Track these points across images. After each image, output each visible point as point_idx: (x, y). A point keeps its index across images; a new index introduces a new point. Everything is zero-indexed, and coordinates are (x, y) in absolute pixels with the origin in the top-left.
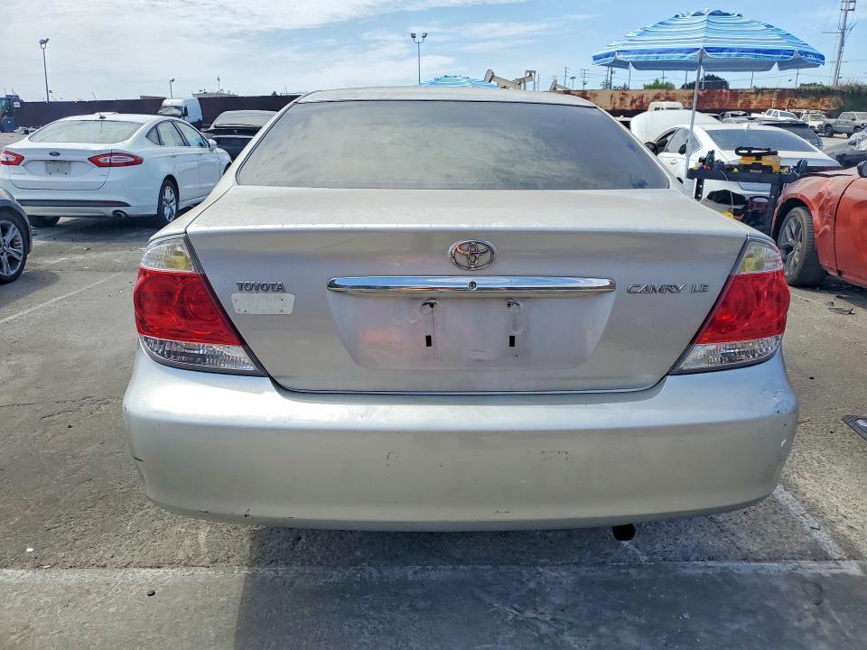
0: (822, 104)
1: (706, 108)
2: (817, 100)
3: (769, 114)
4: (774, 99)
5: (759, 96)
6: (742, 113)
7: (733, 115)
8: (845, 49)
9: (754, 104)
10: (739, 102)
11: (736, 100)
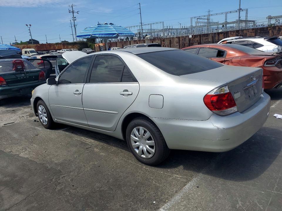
0: (75, 47)
1: (42, 50)
2: (74, 46)
3: (63, 50)
4: (62, 46)
5: (57, 45)
6: (54, 51)
7: (52, 52)
8: (76, 31)
9: (57, 48)
10: (52, 47)
11: (51, 47)
